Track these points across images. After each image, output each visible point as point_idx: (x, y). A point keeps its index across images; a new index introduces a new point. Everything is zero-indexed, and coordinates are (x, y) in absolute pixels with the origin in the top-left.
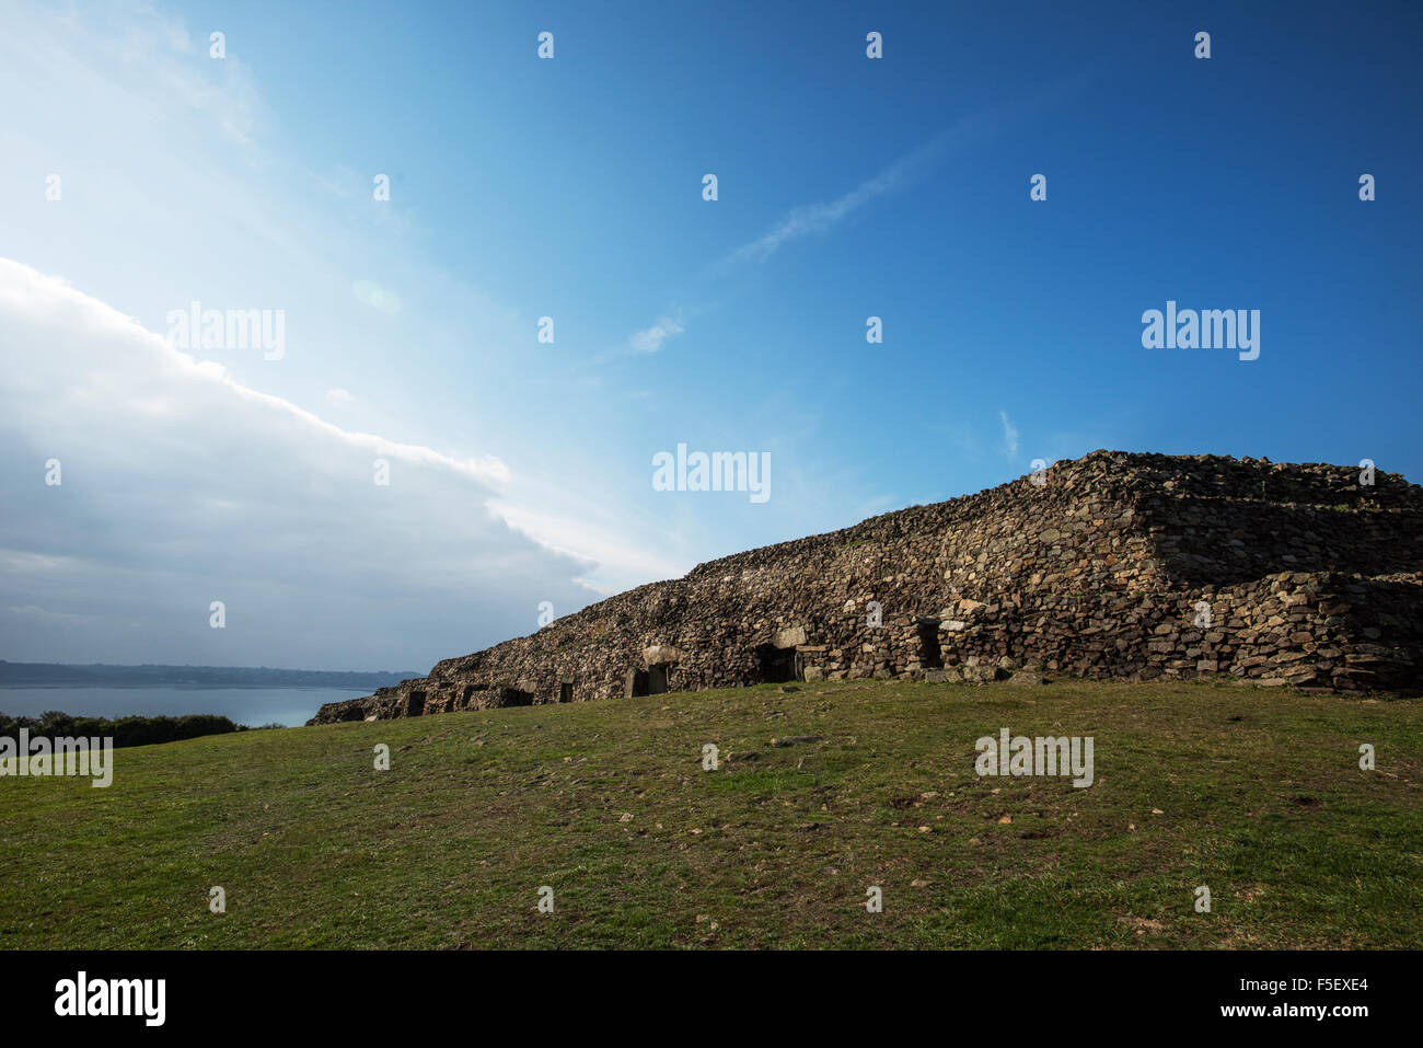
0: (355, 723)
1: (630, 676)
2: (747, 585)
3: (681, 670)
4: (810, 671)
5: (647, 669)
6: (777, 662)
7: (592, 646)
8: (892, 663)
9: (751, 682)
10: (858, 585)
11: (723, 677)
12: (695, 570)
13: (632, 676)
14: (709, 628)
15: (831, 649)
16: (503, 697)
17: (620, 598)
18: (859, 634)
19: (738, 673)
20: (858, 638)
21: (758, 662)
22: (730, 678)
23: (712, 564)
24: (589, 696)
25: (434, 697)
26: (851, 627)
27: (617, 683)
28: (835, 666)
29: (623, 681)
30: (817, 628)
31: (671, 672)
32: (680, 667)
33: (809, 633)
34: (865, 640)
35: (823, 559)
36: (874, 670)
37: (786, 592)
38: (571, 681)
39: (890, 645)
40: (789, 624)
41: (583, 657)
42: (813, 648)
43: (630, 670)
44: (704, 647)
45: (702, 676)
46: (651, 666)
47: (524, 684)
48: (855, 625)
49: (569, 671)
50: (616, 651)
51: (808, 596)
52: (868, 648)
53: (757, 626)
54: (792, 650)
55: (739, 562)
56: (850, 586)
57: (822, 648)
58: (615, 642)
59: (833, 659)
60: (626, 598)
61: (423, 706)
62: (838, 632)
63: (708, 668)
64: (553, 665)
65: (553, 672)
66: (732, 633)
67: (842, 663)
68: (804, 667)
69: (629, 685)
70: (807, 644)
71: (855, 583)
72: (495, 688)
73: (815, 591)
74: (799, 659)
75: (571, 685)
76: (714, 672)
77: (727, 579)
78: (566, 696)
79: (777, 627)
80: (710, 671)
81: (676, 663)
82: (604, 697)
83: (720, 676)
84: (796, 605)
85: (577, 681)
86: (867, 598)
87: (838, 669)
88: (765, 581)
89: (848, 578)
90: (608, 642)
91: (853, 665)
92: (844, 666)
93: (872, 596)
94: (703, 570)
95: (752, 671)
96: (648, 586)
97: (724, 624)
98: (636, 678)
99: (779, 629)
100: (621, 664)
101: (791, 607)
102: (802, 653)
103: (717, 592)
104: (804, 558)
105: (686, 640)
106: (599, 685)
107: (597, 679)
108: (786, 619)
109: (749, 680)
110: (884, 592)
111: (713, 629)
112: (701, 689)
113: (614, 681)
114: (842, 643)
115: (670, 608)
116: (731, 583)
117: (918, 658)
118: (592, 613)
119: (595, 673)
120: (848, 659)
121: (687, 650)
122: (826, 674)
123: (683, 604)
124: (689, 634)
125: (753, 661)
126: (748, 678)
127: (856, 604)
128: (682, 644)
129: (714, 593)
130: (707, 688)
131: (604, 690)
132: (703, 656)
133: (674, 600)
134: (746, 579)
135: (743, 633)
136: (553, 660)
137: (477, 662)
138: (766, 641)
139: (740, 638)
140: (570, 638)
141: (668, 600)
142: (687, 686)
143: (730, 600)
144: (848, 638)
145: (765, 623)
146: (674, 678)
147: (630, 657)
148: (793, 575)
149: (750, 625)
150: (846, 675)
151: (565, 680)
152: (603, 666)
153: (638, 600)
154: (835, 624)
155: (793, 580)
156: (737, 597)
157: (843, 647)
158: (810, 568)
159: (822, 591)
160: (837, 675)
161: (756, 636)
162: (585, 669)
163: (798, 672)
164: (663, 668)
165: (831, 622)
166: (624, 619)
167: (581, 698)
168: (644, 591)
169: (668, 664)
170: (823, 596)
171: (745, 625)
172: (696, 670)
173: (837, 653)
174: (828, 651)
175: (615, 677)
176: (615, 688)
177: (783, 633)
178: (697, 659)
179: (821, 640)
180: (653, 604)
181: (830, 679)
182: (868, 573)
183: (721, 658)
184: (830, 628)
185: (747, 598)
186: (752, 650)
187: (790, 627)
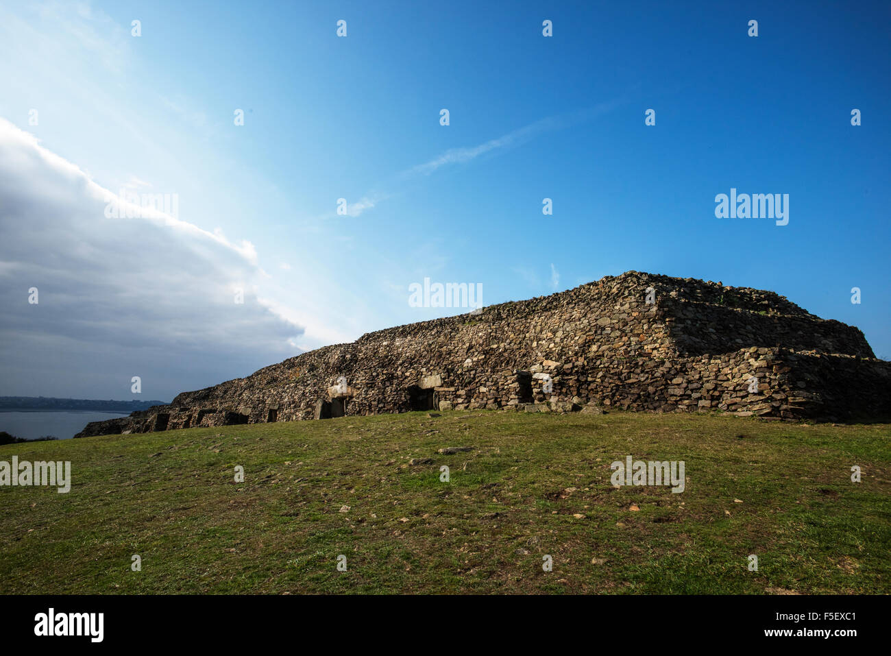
0: (114, 436)
1: (319, 406)
2: (398, 347)
3: (355, 402)
4: (443, 404)
5: (330, 401)
6: (421, 398)
7: (293, 385)
8: (499, 400)
9: (403, 410)
10: (474, 350)
11: (384, 407)
12: (363, 337)
13: (320, 405)
14: (374, 374)
15: (458, 390)
16: (227, 418)
17: (310, 354)
18: (477, 380)
19: (395, 404)
20: (477, 383)
21: (408, 397)
22: (389, 407)
23: (373, 334)
24: (289, 418)
25: (175, 418)
26: (472, 376)
27: (309, 409)
28: (460, 400)
29: (314, 408)
30: (449, 376)
31: (348, 403)
32: (354, 399)
33: (444, 379)
34: (481, 385)
35: (451, 332)
36: (487, 403)
37: (425, 353)
38: (276, 407)
39: (498, 388)
40: (430, 373)
41: (285, 392)
42: (446, 389)
43: (318, 402)
44: (371, 387)
45: (370, 406)
46: (333, 399)
47: (242, 409)
48: (474, 375)
49: (275, 401)
50: (309, 388)
51: (440, 356)
52: (483, 389)
53: (408, 374)
54: (431, 390)
55: (393, 333)
56: (468, 350)
57: (452, 389)
58: (309, 382)
59: (459, 396)
60: (314, 354)
61: (167, 424)
62: (463, 379)
63: (374, 401)
64: (263, 397)
65: (263, 402)
66: (391, 378)
67: (465, 399)
68: (439, 401)
69: (318, 410)
70: (442, 386)
71: (472, 348)
72: (221, 412)
73: (444, 353)
74: (436, 396)
75: (276, 411)
76: (378, 404)
77: (385, 343)
78: (273, 416)
79: (422, 375)
80: (376, 403)
81: (351, 397)
82: (300, 419)
83: (382, 406)
84: (432, 361)
85: (281, 407)
86: (480, 358)
87: (462, 403)
88: (411, 345)
89: (468, 345)
90: (303, 382)
91: (473, 400)
92: (466, 401)
93: (483, 357)
94: (368, 338)
95: (404, 403)
96: (329, 347)
97: (385, 372)
98: (323, 407)
99: (423, 376)
100: (312, 397)
101: (429, 362)
102: (438, 392)
103: (378, 352)
104: (438, 331)
105: (358, 382)
106: (296, 411)
107: (295, 407)
108: (428, 370)
109: (402, 409)
110: (491, 355)
111: (378, 375)
112: (369, 414)
113: (307, 408)
114: (466, 386)
115: (346, 361)
116: (388, 346)
117: (517, 397)
118: (290, 364)
119: (294, 402)
120: (469, 396)
121: (359, 389)
122: (454, 406)
123: (354, 359)
124: (361, 378)
125: (405, 397)
126: (401, 407)
127: (473, 362)
128: (356, 384)
129: (376, 352)
130: (373, 414)
131: (300, 414)
132: (371, 393)
133: (348, 356)
134: (398, 343)
135: (397, 378)
136: (264, 393)
137: (208, 394)
138: (414, 384)
139: (395, 381)
140: (274, 380)
141: (345, 356)
142: (359, 412)
143: (387, 357)
144: (470, 383)
145: (413, 372)
146: (350, 407)
147: (319, 392)
148: (431, 342)
149: (403, 373)
150: (468, 406)
151: (271, 407)
152: (299, 398)
153: (323, 356)
154: (461, 374)
155: (430, 345)
156: (391, 355)
157: (466, 389)
158: (442, 338)
159: (449, 353)
160: (462, 407)
161: (407, 380)
162: (286, 400)
163: (435, 404)
164: (342, 400)
165: (459, 372)
166: (313, 368)
167: (283, 419)
168: (327, 350)
169: (345, 397)
170: (450, 357)
171: (399, 373)
172: (366, 402)
173: (462, 392)
174: (456, 391)
175: (308, 405)
176: (308, 413)
177: (426, 379)
178: (367, 394)
179: (452, 384)
180: (334, 358)
181: (457, 409)
182: (481, 342)
183: (383, 394)
184: (458, 376)
185: (399, 356)
186: (404, 389)
187: (431, 375)
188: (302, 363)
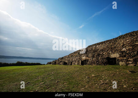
1: (80, 61)
2: (98, 47)
4: (121, 63)
6: (111, 61)
7: (75, 57)
10: (126, 45)
15: (128, 59)
19: (102, 63)
21: (107, 60)
22: (100, 63)
24: (74, 64)
25: (57, 62)
28: (130, 62)
29: (79, 62)
33: (120, 55)
35: (114, 42)
42: (122, 58)
44: (93, 57)
45: (94, 63)
46: (84, 60)
53: (104, 54)
54: (115, 59)
55: (96, 45)
56: (123, 46)
57: (125, 58)
63: (95, 61)
66: (99, 55)
67: (133, 62)
68: (119, 62)
69: (80, 63)
70: (120, 57)
71: (124, 45)
72: (63, 62)
74: (117, 60)
75: (72, 62)
77: (94, 47)
78: (71, 64)
81: (88, 60)
83: (98, 63)
86: (130, 48)
88: (102, 46)
89: (122, 44)
90: (77, 56)
93: (132, 47)
95: (106, 63)
97: (97, 53)
99: (110, 54)
102: (118, 59)
108: (112, 52)
111: (95, 54)
121: (90, 58)
122: (127, 64)
124: (90, 55)
126: (105, 64)
129: (92, 49)
130: (95, 65)
131: (77, 63)
132: (94, 59)
135: (101, 55)
138: (107, 56)
139: (100, 56)
142: (91, 64)
144: (135, 56)
146: (88, 62)
147: (80, 59)
150: (136, 65)
154: (129, 53)
155: (108, 46)
156: (96, 49)
157: (133, 58)
158: (111, 44)
159: (115, 47)
160: (132, 65)
163: (117, 63)
164: (86, 60)
165: (128, 52)
166: (79, 53)
171: (101, 53)
172: (93, 61)
173: (131, 59)
175: (78, 61)
177: (112, 55)
179: (125, 56)
181: (129, 65)
182: (129, 43)
183: (98, 59)
184: (127, 54)
185: (98, 50)
186: (105, 58)
187: (114, 53)
188: (77, 52)
